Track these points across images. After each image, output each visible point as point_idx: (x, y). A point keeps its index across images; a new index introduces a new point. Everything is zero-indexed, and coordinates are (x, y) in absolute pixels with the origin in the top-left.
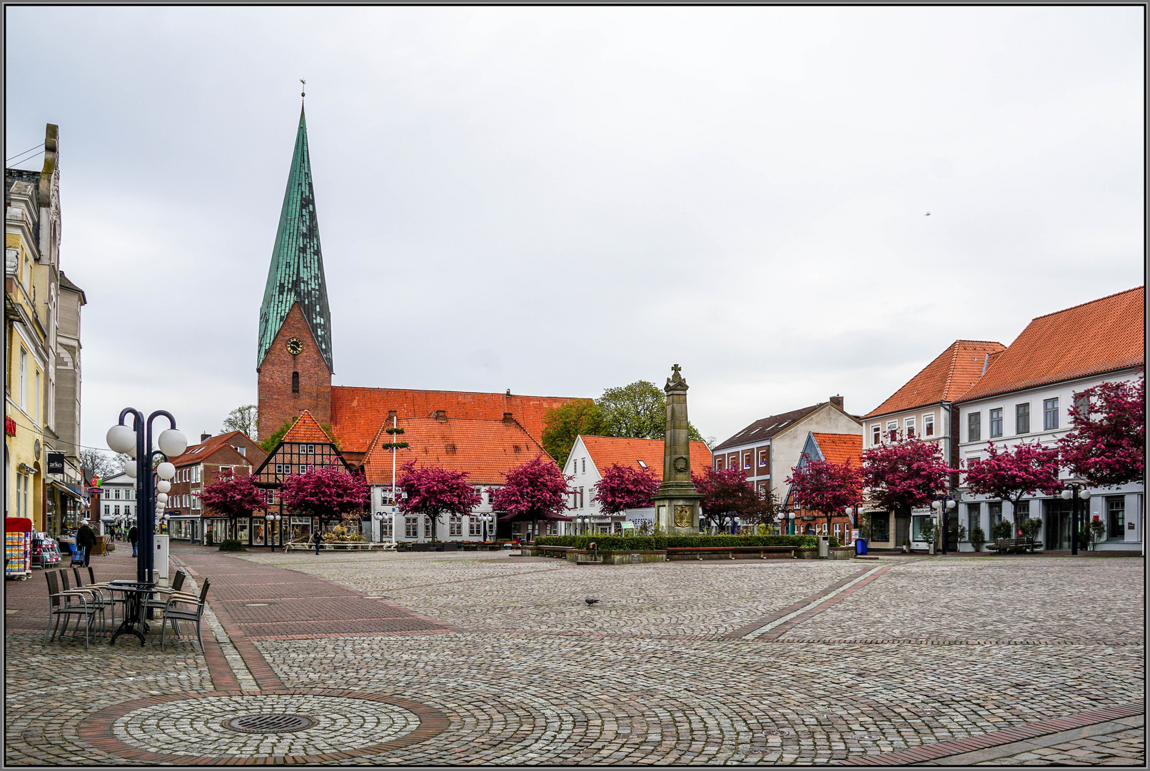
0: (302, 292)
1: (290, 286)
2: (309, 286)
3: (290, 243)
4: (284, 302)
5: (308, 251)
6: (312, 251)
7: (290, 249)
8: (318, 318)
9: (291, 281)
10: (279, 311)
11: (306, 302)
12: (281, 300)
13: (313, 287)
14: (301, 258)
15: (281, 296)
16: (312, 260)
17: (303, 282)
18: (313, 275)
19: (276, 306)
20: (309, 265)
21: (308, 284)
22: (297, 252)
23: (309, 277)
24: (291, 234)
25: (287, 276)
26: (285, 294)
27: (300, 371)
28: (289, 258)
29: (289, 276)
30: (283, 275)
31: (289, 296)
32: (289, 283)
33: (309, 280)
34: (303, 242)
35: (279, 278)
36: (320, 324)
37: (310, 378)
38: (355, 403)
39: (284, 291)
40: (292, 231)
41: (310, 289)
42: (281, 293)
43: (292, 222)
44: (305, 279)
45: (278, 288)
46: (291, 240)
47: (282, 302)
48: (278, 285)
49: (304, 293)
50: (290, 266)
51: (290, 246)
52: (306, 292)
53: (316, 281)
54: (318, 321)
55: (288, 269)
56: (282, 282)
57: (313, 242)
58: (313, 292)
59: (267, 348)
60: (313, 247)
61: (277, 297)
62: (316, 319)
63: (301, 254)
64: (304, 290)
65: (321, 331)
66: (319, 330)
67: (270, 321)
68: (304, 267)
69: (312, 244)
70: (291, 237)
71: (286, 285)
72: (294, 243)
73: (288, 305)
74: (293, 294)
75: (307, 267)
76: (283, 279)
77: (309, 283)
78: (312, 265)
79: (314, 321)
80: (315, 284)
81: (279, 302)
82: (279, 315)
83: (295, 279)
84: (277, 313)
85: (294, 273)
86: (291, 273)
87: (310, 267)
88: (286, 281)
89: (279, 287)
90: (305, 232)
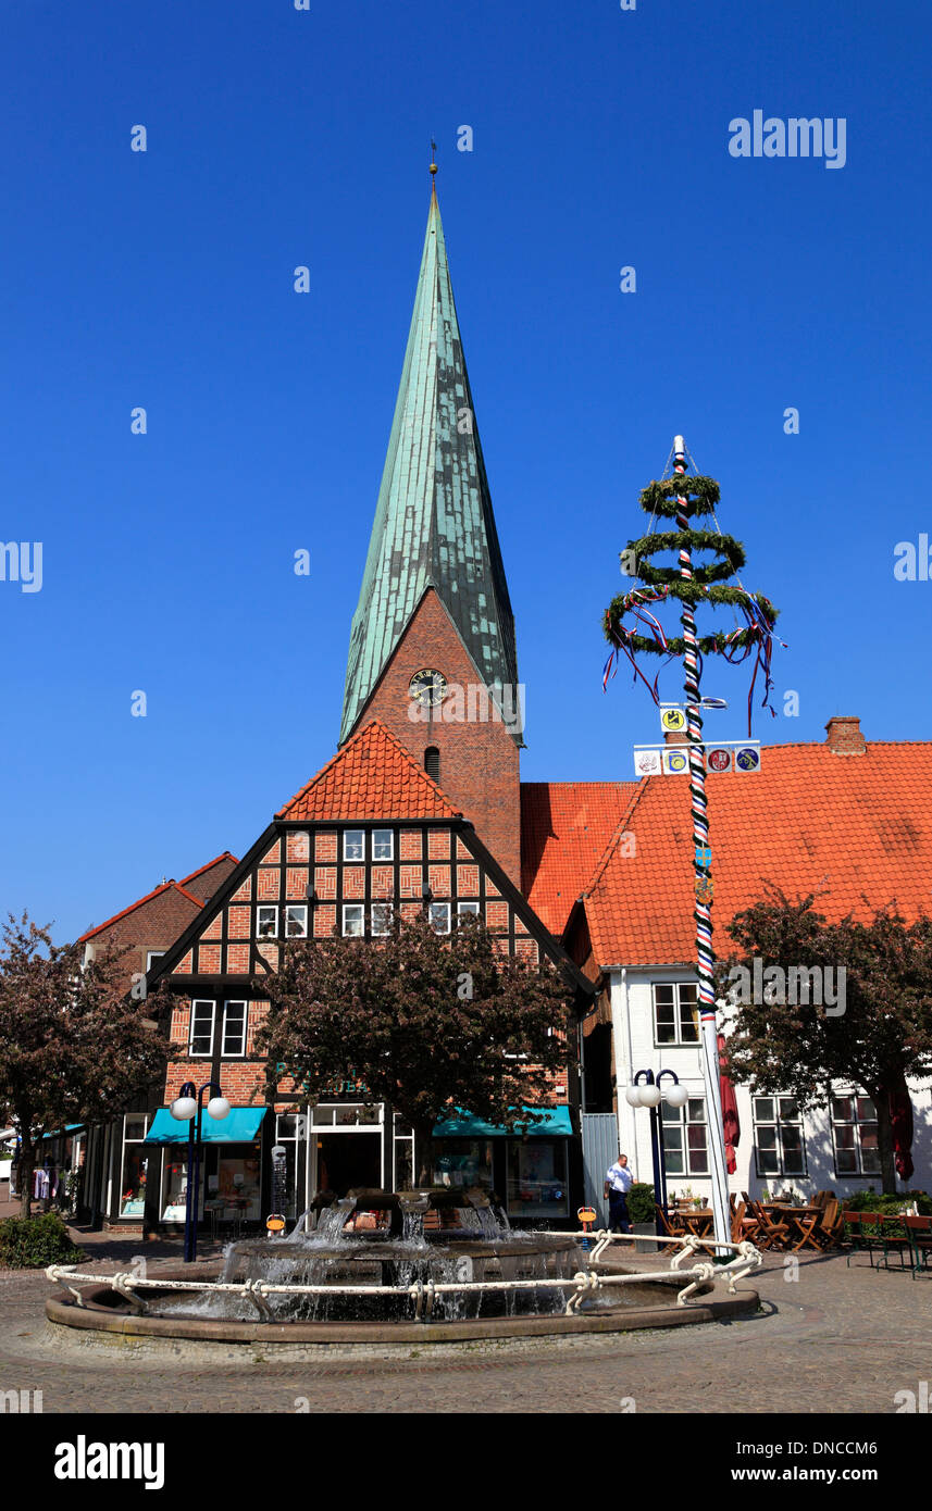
0: (444, 567)
1: (415, 556)
2: (460, 553)
3: (415, 464)
4: (402, 592)
5: (456, 479)
6: (465, 478)
7: (413, 477)
8: (484, 621)
9: (417, 545)
10: (391, 613)
11: (455, 588)
12: (394, 588)
13: (470, 554)
14: (440, 499)
15: (395, 580)
16: (466, 497)
17: (446, 544)
18: (469, 528)
19: (383, 603)
20: (457, 508)
21: (457, 549)
22: (431, 482)
23: (460, 534)
24: (417, 448)
25: (408, 536)
26: (404, 574)
27: (441, 746)
28: (411, 496)
29: (413, 536)
30: (400, 535)
31: (413, 579)
32: (412, 550)
33: (460, 541)
34: (444, 461)
35: (390, 543)
36: (489, 635)
37: (467, 760)
38: (581, 820)
39: (401, 568)
40: (417, 440)
41: (462, 560)
42: (395, 572)
43: (418, 423)
44: (451, 539)
45: (387, 564)
46: (415, 459)
47: (397, 592)
48: (388, 556)
49: (449, 568)
50: (414, 513)
51: (414, 472)
52: (452, 566)
53: (477, 542)
54: (484, 629)
55: (410, 521)
56: (398, 549)
57: (467, 459)
58: (469, 566)
59: (363, 696)
60: (468, 471)
61: (386, 582)
62: (478, 624)
63: (440, 487)
64: (449, 562)
65: (492, 650)
66: (486, 649)
67: (370, 636)
68: (447, 513)
69: (464, 464)
70: (416, 452)
71: (406, 554)
72: (423, 464)
73: (410, 597)
74: (422, 571)
75: (453, 513)
76: (399, 543)
77: (460, 545)
78: (466, 508)
79: (475, 629)
80: (475, 549)
81: (390, 592)
82: (391, 621)
83: (426, 539)
84: (387, 618)
85: (423, 527)
86: (418, 528)
87: (461, 513)
88: (407, 547)
89: (391, 560)
90: (447, 439)
